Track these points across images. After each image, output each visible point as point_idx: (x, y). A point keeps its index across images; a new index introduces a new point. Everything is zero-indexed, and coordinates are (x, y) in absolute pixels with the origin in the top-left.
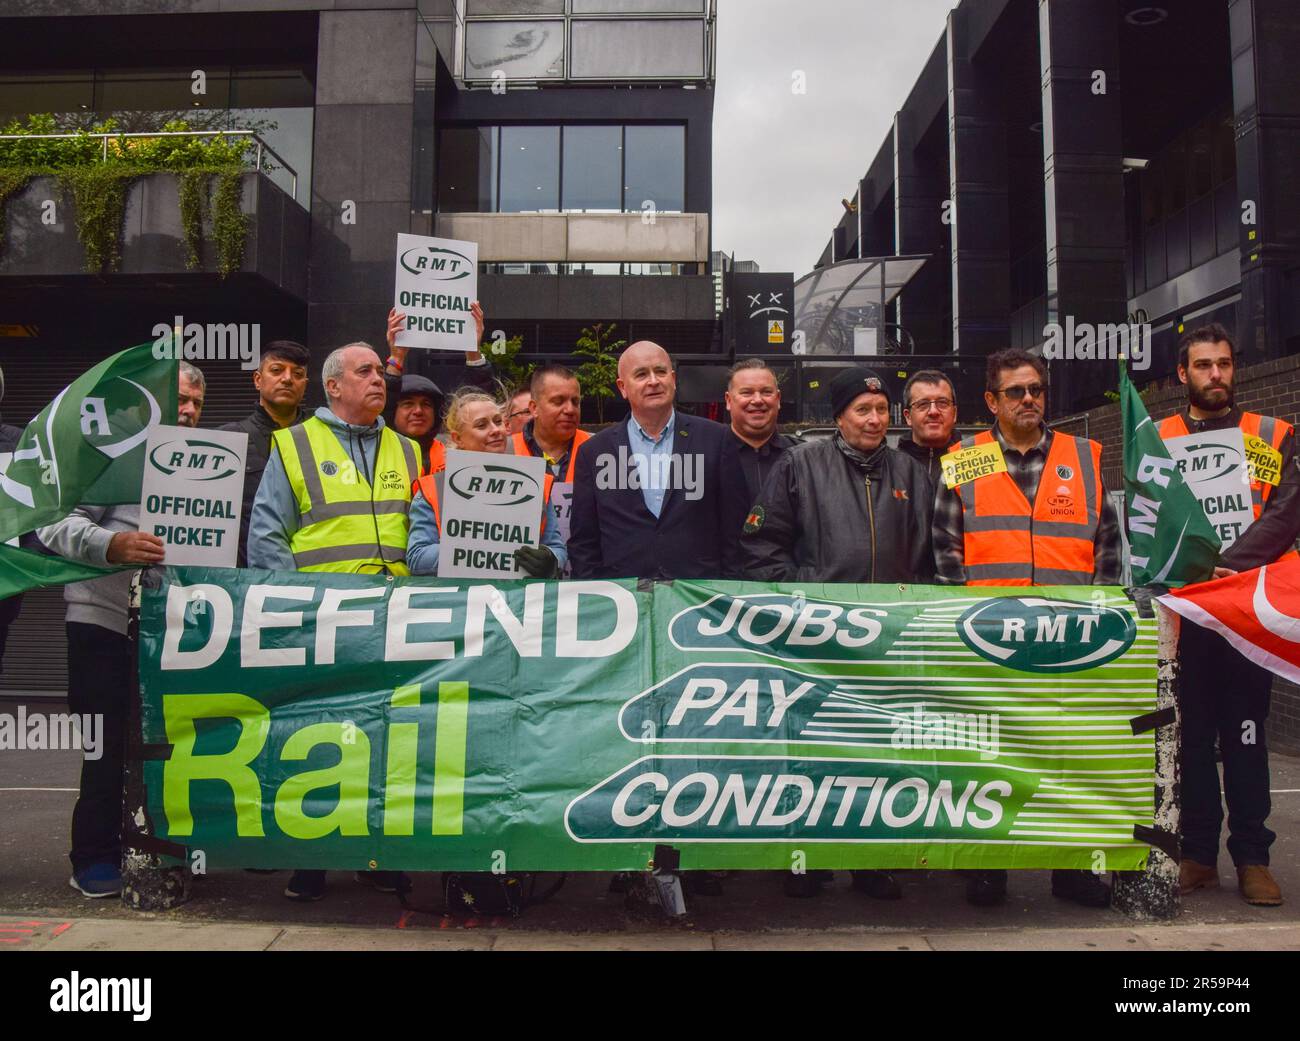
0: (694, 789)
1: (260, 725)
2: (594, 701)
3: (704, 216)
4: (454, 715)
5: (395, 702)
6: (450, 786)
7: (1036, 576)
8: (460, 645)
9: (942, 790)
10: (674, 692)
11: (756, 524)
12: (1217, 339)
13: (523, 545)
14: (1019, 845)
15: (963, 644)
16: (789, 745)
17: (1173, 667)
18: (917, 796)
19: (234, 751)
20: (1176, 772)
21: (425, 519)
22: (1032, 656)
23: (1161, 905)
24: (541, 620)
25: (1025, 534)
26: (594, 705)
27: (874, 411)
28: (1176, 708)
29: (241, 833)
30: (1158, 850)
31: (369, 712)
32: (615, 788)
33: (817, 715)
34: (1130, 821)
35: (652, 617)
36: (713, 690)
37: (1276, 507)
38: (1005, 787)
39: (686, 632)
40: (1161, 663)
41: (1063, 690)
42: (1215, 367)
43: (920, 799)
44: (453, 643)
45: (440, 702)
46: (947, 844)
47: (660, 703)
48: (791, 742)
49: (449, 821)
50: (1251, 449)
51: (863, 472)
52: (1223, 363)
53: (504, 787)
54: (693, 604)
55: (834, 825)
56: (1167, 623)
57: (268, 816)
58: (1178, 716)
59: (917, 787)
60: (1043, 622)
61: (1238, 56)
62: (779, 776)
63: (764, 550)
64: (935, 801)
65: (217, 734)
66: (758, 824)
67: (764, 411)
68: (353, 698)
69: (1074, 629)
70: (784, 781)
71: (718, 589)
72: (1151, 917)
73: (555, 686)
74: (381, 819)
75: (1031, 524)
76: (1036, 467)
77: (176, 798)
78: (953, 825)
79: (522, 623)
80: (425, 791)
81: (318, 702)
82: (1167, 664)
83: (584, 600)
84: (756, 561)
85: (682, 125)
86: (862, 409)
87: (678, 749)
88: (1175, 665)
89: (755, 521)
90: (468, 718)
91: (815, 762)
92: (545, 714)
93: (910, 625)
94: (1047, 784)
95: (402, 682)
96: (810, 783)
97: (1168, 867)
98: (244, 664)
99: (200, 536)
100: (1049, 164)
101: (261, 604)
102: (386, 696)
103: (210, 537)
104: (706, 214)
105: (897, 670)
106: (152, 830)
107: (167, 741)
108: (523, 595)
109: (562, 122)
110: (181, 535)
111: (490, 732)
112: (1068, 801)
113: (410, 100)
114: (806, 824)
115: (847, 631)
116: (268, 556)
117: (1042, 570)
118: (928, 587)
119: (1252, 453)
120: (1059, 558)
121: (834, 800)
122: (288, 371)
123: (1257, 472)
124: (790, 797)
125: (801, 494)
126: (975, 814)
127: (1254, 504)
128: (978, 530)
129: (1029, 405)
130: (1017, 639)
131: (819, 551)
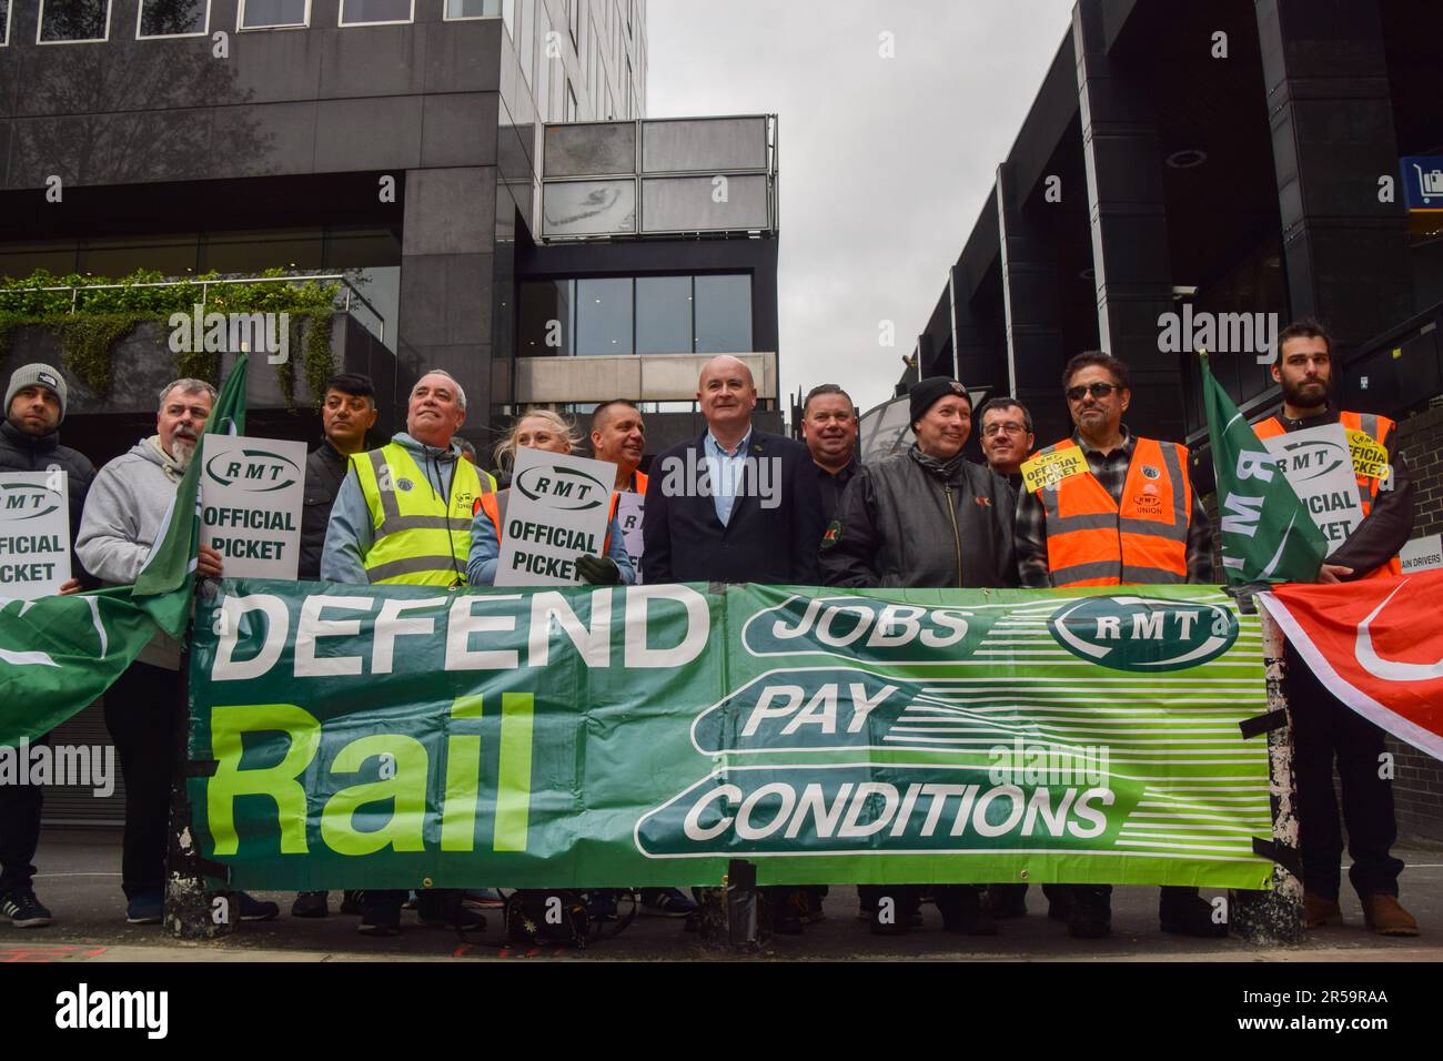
0: (769, 801)
1: (310, 738)
2: (666, 714)
3: (771, 355)
4: (518, 727)
5: (455, 713)
6: (514, 802)
7: (1124, 574)
8: (523, 654)
9: (1039, 798)
10: (749, 701)
11: (832, 538)
12: (1312, 333)
13: (586, 553)
14: (1127, 857)
15: (1055, 642)
16: (871, 751)
17: (1281, 666)
18: (1011, 805)
19: (281, 765)
20: (1292, 781)
21: (487, 534)
22: (1129, 654)
23: (1286, 928)
24: (609, 627)
25: (1113, 532)
26: (666, 718)
27: (957, 414)
29: (284, 851)
30: (1279, 866)
31: (429, 724)
33: (901, 719)
34: (1247, 834)
35: (724, 622)
36: (789, 697)
37: (1387, 502)
38: (1107, 795)
39: (761, 636)
40: (1268, 662)
41: (1165, 691)
42: (1310, 361)
43: (1015, 807)
44: (517, 652)
45: (503, 715)
46: (1048, 855)
47: (734, 714)
48: (874, 748)
49: (512, 837)
50: (1355, 444)
51: (941, 479)
52: (1318, 358)
54: (769, 607)
55: (922, 834)
57: (313, 831)
58: (1289, 720)
59: (1012, 796)
60: (1139, 619)
62: (862, 785)
63: (841, 564)
64: (1032, 810)
65: (263, 745)
66: (839, 836)
67: (839, 437)
69: (1172, 626)
70: (865, 789)
71: (795, 593)
72: (1276, 942)
73: (624, 700)
74: (438, 834)
75: (1119, 522)
76: (1120, 467)
77: (220, 816)
78: (1053, 834)
79: (589, 630)
80: (486, 805)
81: (374, 714)
82: (1274, 662)
83: (653, 604)
84: (834, 576)
85: (748, 273)
87: (752, 759)
88: (1283, 664)
89: (832, 536)
90: (534, 732)
91: (899, 769)
92: (613, 729)
93: (997, 624)
94: (1153, 794)
95: (463, 692)
96: (895, 791)
97: (1290, 885)
98: (297, 673)
99: (259, 549)
100: (1101, 294)
101: (318, 612)
102: (445, 706)
103: (270, 550)
104: (774, 353)
105: (985, 671)
106: (198, 851)
107: (213, 757)
108: (590, 600)
109: (634, 274)
110: (240, 548)
111: (557, 746)
112: (1178, 811)
113: (491, 249)
114: (892, 835)
115: (932, 631)
116: (342, 568)
117: (1131, 568)
118: (1015, 590)
119: (1356, 448)
120: (1149, 557)
121: (921, 809)
122: (344, 403)
123: (1363, 467)
124: (874, 806)
125: (880, 502)
126: (1076, 823)
127: (1362, 500)
128: (1062, 532)
129: (1090, 404)
130: (1113, 636)
131: (903, 556)
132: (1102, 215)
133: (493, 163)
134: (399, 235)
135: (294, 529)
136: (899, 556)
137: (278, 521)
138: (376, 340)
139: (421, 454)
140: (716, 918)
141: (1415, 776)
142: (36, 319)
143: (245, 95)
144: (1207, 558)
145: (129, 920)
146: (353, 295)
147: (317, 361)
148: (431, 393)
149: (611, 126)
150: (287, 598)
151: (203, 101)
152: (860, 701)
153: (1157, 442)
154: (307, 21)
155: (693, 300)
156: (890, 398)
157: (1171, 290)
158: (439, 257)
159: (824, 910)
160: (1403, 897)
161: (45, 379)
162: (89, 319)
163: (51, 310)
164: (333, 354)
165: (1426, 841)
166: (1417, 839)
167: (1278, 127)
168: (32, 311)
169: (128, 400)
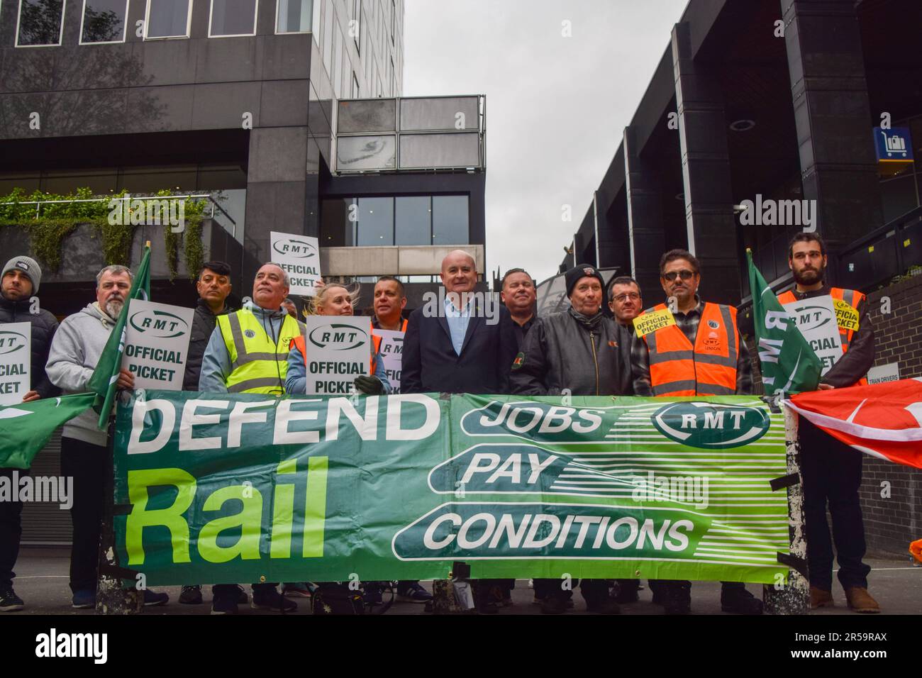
0: (479, 524)
1: (190, 489)
2: (412, 468)
3: (481, 246)
4: (318, 478)
5: (280, 471)
6: (315, 525)
7: (699, 389)
8: (322, 433)
9: (647, 526)
10: (465, 462)
11: (519, 363)
12: (810, 240)
13: (360, 375)
14: (701, 563)
15: (656, 430)
16: (542, 495)
17: (796, 446)
18: (630, 530)
19: (173, 506)
20: (802, 517)
21: (298, 362)
22: (702, 438)
23: (798, 609)
24: (377, 417)
25: (691, 361)
26: (411, 470)
27: (590, 288)
28: (800, 474)
29: (175, 562)
30: (794, 570)
31: (263, 478)
32: (426, 524)
33: (561, 476)
34: (774, 550)
35: (449, 415)
36: (490, 460)
37: (857, 345)
38: (689, 525)
39: (472, 424)
40: (788, 443)
41: (724, 461)
42: (807, 256)
43: (632, 531)
44: (318, 432)
45: (309, 470)
46: (652, 562)
47: (456, 469)
48: (544, 493)
49: (314, 548)
50: (838, 308)
51: (588, 329)
52: (812, 254)
53: (351, 524)
54: (477, 407)
55: (575, 547)
56: (790, 417)
57: (193, 548)
58: (801, 479)
59: (630, 524)
60: (708, 416)
61: (802, 144)
62: (537, 515)
63: (524, 380)
64: (643, 534)
65: (161, 495)
66: (523, 547)
68: (252, 469)
69: (729, 420)
70: (539, 518)
71: (494, 399)
73: (385, 459)
74: (269, 548)
75: (694, 356)
76: (695, 322)
77: (134, 539)
78: (655, 549)
79: (364, 419)
80: (298, 528)
81: (229, 473)
82: (791, 444)
83: (404, 405)
84: (519, 388)
85: (466, 195)
86: (582, 288)
88: (797, 445)
89: (519, 362)
90: (328, 480)
91: (560, 506)
92: (378, 477)
93: (620, 418)
94: (717, 524)
95: (285, 458)
96: (558, 520)
97: (801, 582)
98: (181, 448)
99: (158, 374)
100: (689, 210)
101: (194, 411)
102: (274, 467)
103: (165, 375)
104: (482, 245)
105: (613, 448)
106: (118, 562)
107: (129, 502)
108: (365, 402)
109: (394, 195)
110: (147, 372)
111: (342, 488)
112: (732, 535)
113: (304, 179)
114: (556, 547)
115: (579, 423)
116: (212, 387)
117: (702, 384)
118: (631, 397)
119: (839, 311)
120: (713, 377)
121: (575, 532)
122: (215, 279)
123: (843, 322)
124: (544, 529)
125: (549, 342)
126: (670, 542)
127: (843, 343)
128: (659, 362)
129: (679, 284)
130: (692, 427)
131: (562, 377)
132: (690, 160)
133: (305, 124)
134: (246, 170)
135: (181, 363)
136: (559, 376)
137: (173, 357)
138: (230, 236)
139: (260, 314)
140: (444, 604)
141: (882, 513)
142: (14, 222)
143: (148, 79)
144: (748, 378)
145: (74, 606)
146: (216, 208)
147: (192, 249)
148: (266, 276)
149: (380, 101)
150: (174, 402)
151: (121, 83)
152: (535, 465)
153: (718, 305)
154: (188, 34)
155: (432, 212)
156: (555, 274)
157: (732, 207)
158: (272, 183)
159: (512, 598)
160: (871, 589)
161: (20, 265)
162: (47, 222)
163: (24, 216)
164: (203, 245)
165: (888, 554)
166: (883, 552)
167: (798, 107)
168: (11, 218)
169: (72, 273)
